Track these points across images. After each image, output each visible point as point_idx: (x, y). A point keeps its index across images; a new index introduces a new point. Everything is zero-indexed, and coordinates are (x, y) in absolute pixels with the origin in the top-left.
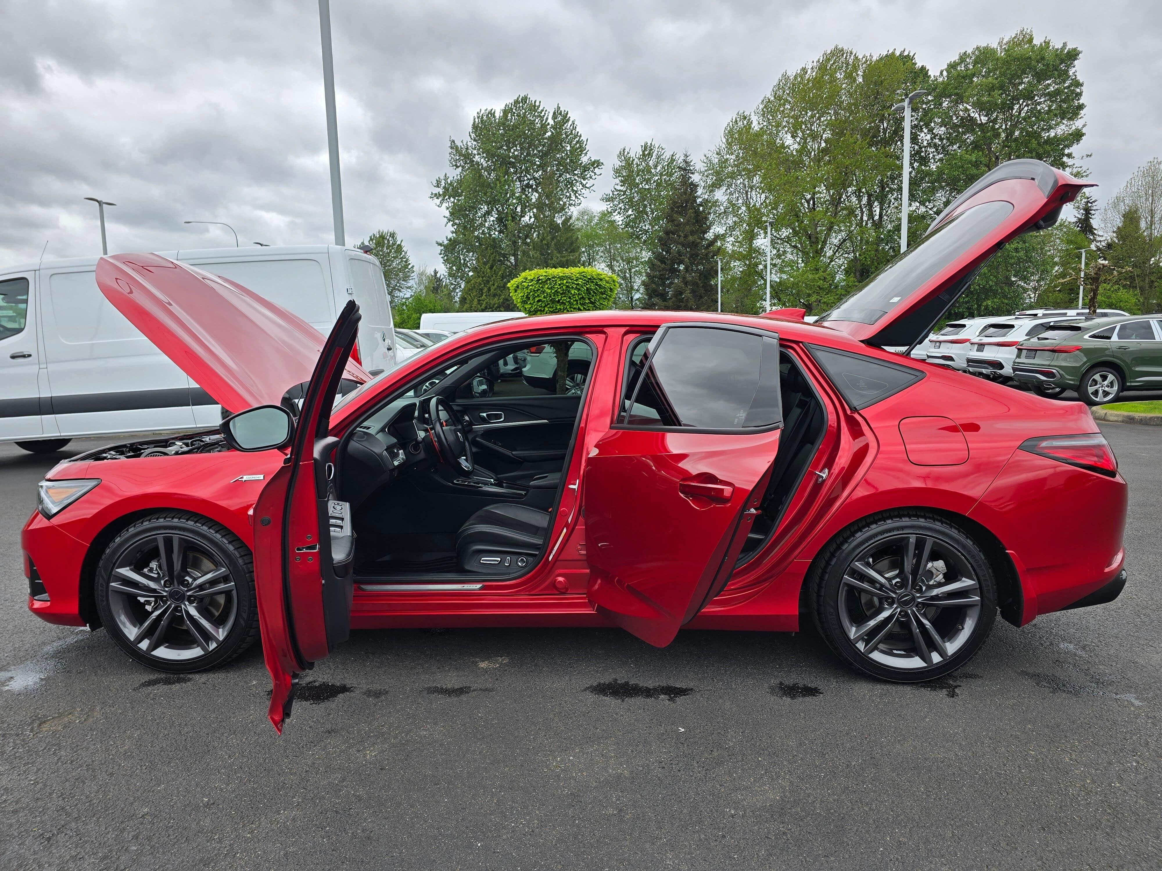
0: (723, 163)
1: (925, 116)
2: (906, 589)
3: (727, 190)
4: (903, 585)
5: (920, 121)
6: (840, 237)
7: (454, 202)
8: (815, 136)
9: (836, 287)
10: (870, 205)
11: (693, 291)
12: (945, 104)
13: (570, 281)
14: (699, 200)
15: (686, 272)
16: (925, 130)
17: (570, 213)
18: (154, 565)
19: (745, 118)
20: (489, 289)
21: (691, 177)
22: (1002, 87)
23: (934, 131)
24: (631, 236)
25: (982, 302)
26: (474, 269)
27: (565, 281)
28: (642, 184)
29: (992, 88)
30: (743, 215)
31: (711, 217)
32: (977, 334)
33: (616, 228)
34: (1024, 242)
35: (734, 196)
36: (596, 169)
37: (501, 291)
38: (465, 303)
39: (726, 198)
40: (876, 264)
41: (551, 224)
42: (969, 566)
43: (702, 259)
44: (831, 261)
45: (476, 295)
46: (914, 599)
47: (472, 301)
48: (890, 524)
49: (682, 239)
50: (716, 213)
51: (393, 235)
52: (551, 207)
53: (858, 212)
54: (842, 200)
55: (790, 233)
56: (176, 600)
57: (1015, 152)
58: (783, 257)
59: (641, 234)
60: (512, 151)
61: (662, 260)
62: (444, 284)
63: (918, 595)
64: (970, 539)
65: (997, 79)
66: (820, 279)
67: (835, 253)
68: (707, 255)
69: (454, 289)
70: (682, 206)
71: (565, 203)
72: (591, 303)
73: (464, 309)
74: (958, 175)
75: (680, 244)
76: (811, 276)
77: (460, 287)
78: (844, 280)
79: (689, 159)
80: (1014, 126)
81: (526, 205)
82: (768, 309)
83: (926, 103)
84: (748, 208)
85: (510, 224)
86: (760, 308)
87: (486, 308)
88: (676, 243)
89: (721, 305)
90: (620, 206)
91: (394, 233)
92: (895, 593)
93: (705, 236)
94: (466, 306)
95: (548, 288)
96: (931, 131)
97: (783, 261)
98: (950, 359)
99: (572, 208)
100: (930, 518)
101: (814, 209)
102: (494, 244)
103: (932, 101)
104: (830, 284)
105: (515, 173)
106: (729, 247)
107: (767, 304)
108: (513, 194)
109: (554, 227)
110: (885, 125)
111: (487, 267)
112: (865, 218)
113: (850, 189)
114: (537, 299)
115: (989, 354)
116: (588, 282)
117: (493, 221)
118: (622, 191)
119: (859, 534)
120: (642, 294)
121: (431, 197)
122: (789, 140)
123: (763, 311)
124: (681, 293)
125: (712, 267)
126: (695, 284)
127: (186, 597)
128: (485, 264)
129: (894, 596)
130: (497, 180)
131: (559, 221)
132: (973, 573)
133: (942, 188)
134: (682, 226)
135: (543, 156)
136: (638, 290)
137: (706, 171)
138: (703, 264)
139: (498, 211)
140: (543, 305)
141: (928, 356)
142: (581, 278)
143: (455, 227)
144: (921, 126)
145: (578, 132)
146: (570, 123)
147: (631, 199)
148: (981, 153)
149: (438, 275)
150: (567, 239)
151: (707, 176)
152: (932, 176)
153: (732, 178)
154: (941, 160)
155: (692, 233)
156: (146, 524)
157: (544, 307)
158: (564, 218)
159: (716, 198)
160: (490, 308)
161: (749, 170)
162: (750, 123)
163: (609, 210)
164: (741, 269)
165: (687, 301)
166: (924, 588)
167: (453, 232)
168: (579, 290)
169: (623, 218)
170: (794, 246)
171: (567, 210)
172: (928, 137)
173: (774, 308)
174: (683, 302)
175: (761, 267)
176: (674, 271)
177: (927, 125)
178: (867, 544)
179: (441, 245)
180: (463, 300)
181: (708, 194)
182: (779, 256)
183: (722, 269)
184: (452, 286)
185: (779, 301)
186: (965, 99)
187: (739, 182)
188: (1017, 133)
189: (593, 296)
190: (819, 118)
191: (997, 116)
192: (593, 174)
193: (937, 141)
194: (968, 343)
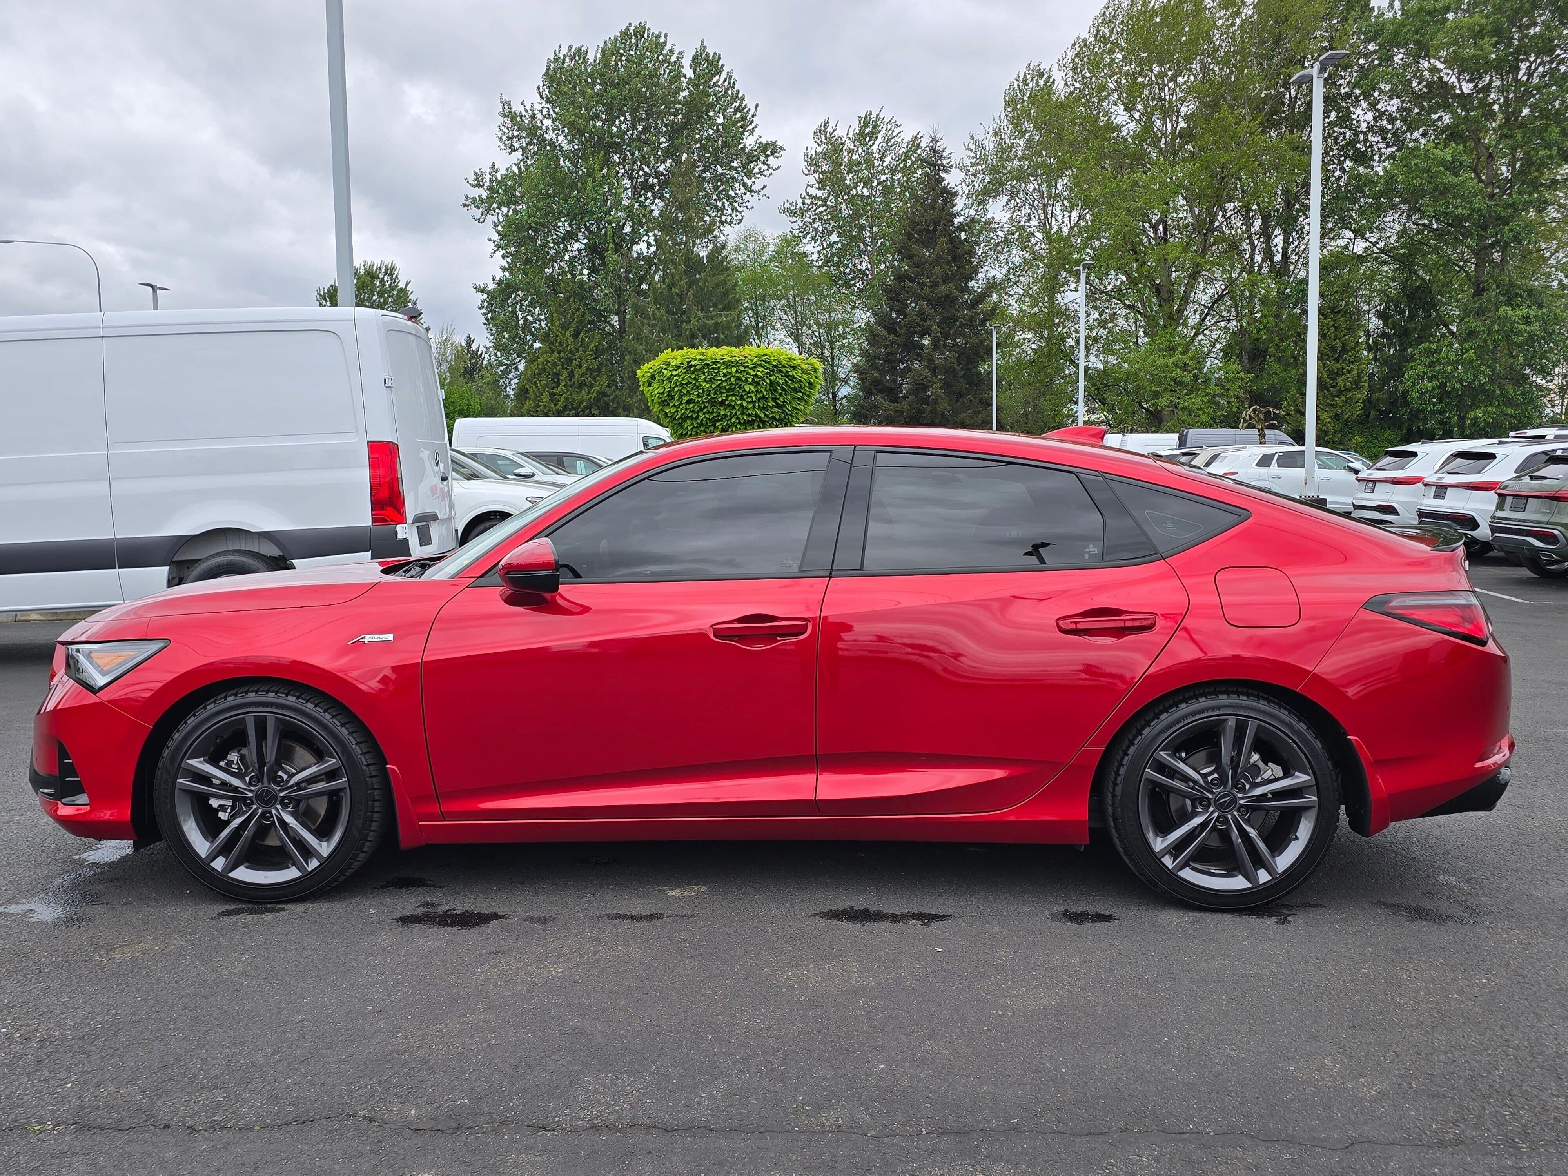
0: (1004, 151)
1: (1361, 79)
2: (1225, 787)
3: (1009, 200)
4: (1222, 781)
5: (1354, 88)
6: (1212, 291)
7: (507, 215)
8: (1167, 111)
9: (1207, 381)
10: (1266, 234)
11: (946, 385)
12: (1398, 59)
13: (742, 369)
14: (957, 221)
15: (934, 350)
16: (1365, 105)
17: (722, 238)
18: (233, 757)
19: (1041, 75)
20: (571, 375)
21: (943, 179)
22: (1497, 32)
23: (1379, 106)
24: (833, 281)
25: (1467, 413)
26: (545, 338)
27: (734, 370)
28: (855, 187)
29: (1480, 34)
30: (1037, 248)
31: (979, 251)
32: (1437, 467)
33: (809, 266)
34: (1540, 306)
35: (1023, 213)
36: (771, 159)
37: (594, 379)
38: (527, 398)
39: (1009, 215)
40: (1277, 339)
41: (688, 259)
42: (1303, 756)
43: (963, 326)
44: (1196, 335)
45: (547, 385)
46: (1234, 800)
47: (538, 396)
48: (1203, 702)
49: (927, 290)
50: (989, 242)
51: (390, 271)
52: (688, 228)
53: (1245, 246)
54: (1217, 224)
55: (1122, 283)
56: (266, 802)
57: (1522, 147)
58: (1110, 325)
59: (853, 279)
60: (617, 123)
61: (891, 327)
62: (485, 362)
63: (1240, 795)
64: (1304, 722)
65: (1487, 17)
66: (1176, 366)
67: (1203, 320)
68: (972, 319)
69: (506, 372)
70: (927, 230)
71: (713, 223)
72: (778, 406)
73: (524, 411)
74: (1420, 185)
75: (924, 299)
76: (1161, 362)
77: (516, 369)
78: (1220, 369)
79: (940, 146)
80: (1521, 100)
81: (641, 219)
82: (1082, 418)
83: (1366, 56)
84: (1047, 232)
85: (611, 256)
86: (1069, 416)
87: (565, 408)
88: (918, 297)
89: (997, 410)
90: (816, 225)
91: (393, 268)
92: (1212, 793)
93: (970, 284)
94: (529, 404)
95: (705, 380)
96: (1373, 105)
97: (1111, 332)
98: (1392, 510)
99: (727, 229)
100: (1253, 695)
101: (1166, 240)
102: (582, 292)
103: (1375, 52)
104: (1195, 375)
105: (623, 162)
106: (1014, 307)
107: (1081, 409)
108: (618, 202)
109: (693, 264)
110: (1293, 93)
111: (567, 333)
112: (1258, 258)
113: (1230, 206)
114: (686, 399)
115: (1454, 503)
116: (773, 371)
117: (579, 250)
118: (819, 199)
119: (1165, 715)
120: (853, 388)
121: (465, 205)
122: (1120, 116)
123: (1073, 422)
124: (925, 388)
125: (981, 342)
126: (950, 371)
127: (279, 799)
128: (564, 327)
129: (1210, 796)
130: (589, 176)
131: (703, 253)
132: (1308, 766)
133: (1395, 207)
134: (927, 266)
135: (675, 131)
136: (846, 381)
137: (973, 164)
138: (964, 336)
139: (590, 232)
140: (696, 408)
141: (1354, 505)
142: (760, 365)
143: (509, 259)
144: (1357, 97)
145: (738, 92)
146: (724, 75)
147: (835, 213)
148: (1461, 147)
149: (474, 347)
150: (717, 285)
151: (975, 175)
152: (1376, 184)
153: (1019, 179)
154: (1392, 157)
155: (946, 279)
156: (231, 700)
157: (698, 412)
158: (711, 247)
159: (989, 216)
160: (573, 408)
161: (1048, 168)
162: (1049, 82)
163: (796, 232)
164: (1034, 346)
165: (936, 401)
166: (1247, 786)
167: (504, 269)
168: (758, 384)
169: (820, 248)
170: (1129, 307)
171: (716, 233)
172: (1370, 116)
173: (1094, 417)
174: (927, 404)
175: (1070, 342)
176: (913, 348)
177: (1367, 95)
178: (1175, 728)
179: (482, 291)
180: (522, 393)
181: (975, 207)
182: (1103, 324)
183: (998, 345)
184: (502, 368)
185: (1104, 404)
186: (1432, 52)
187: (1031, 187)
188: (1526, 111)
189: (780, 394)
190: (1173, 79)
191: (1491, 81)
192: (765, 167)
193: (1384, 123)
194: (1420, 485)
